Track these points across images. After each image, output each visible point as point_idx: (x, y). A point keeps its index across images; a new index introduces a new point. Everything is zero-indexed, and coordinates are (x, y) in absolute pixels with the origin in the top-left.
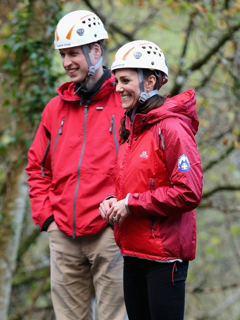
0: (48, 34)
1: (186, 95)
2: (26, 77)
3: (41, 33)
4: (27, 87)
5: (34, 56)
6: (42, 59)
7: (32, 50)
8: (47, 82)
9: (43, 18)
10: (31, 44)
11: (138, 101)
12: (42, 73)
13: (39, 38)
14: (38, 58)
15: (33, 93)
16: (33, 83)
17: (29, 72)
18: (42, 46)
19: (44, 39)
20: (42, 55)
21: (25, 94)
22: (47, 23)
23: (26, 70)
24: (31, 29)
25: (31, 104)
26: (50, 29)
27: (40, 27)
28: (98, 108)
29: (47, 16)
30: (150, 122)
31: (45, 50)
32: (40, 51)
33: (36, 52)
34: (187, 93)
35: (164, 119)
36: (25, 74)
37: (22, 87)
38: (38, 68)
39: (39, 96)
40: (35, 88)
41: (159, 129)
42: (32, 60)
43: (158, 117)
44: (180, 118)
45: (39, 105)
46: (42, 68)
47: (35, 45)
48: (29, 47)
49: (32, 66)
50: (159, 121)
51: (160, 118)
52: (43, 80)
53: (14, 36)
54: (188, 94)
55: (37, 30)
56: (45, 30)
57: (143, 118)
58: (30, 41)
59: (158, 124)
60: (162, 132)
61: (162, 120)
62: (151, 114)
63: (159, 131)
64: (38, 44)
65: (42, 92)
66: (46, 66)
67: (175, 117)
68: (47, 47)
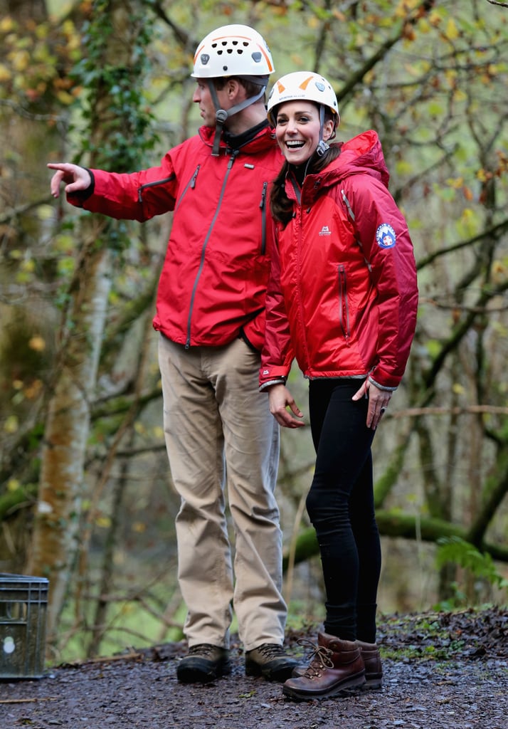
0: (135, 57)
1: (362, 139)
2: (104, 120)
3: (125, 56)
4: (106, 135)
5: (115, 90)
6: (127, 94)
7: (112, 81)
8: (134, 127)
9: (127, 35)
10: (111, 72)
11: (315, 153)
12: (127, 115)
13: (122, 65)
14: (121, 94)
15: (114, 144)
16: (114, 129)
17: (109, 114)
18: (126, 75)
19: (128, 65)
20: (126, 88)
21: (102, 146)
22: (132, 42)
23: (104, 111)
24: (110, 50)
25: (112, 160)
26: (137, 51)
27: (123, 48)
28: (247, 165)
29: (132, 32)
30: (327, 185)
31: (132, 81)
32: (124, 82)
33: (118, 84)
34: (363, 137)
35: (348, 177)
36: (102, 116)
37: (99, 135)
38: (122, 108)
39: (123, 147)
40: (118, 136)
41: (342, 192)
42: (112, 96)
43: (338, 176)
44: (368, 174)
45: (123, 161)
46: (126, 108)
47: (117, 74)
48: (107, 78)
49: (113, 105)
50: (339, 182)
51: (342, 177)
52: (129, 125)
53: (84, 62)
54: (365, 138)
55: (118, 52)
56: (130, 52)
57: (317, 179)
58: (109, 68)
59: (338, 186)
60: (347, 196)
61: (344, 179)
62: (328, 173)
63: (342, 195)
64: (121, 73)
65: (128, 142)
66: (133, 104)
67: (363, 172)
68: (134, 77)
